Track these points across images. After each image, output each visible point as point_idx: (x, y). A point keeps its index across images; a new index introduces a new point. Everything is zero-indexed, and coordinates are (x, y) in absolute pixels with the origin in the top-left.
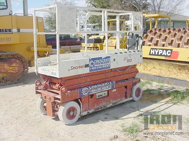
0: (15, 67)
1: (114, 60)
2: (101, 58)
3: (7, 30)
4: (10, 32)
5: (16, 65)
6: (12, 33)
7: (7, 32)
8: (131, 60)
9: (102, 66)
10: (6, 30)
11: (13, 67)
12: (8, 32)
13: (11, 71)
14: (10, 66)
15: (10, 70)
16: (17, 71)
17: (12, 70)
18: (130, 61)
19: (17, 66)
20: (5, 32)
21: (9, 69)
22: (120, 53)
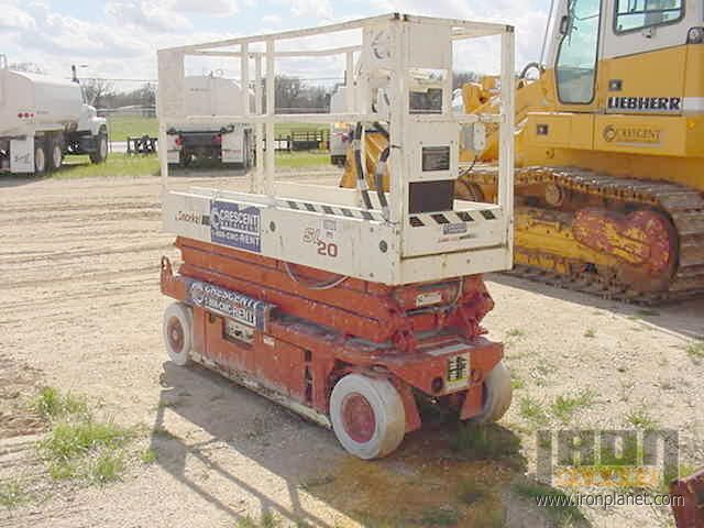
0: (634, 240)
1: (273, 226)
2: (234, 208)
3: (667, 100)
4: (674, 111)
5: (639, 234)
6: (680, 115)
7: (665, 108)
8: (332, 248)
9: (239, 234)
10: (664, 101)
11: (629, 238)
12: (668, 111)
13: (623, 254)
14: (620, 234)
15: (619, 248)
16: (640, 260)
17: (624, 249)
18: (332, 253)
19: (641, 239)
20: (660, 107)
21: (617, 244)
22: (290, 203)
